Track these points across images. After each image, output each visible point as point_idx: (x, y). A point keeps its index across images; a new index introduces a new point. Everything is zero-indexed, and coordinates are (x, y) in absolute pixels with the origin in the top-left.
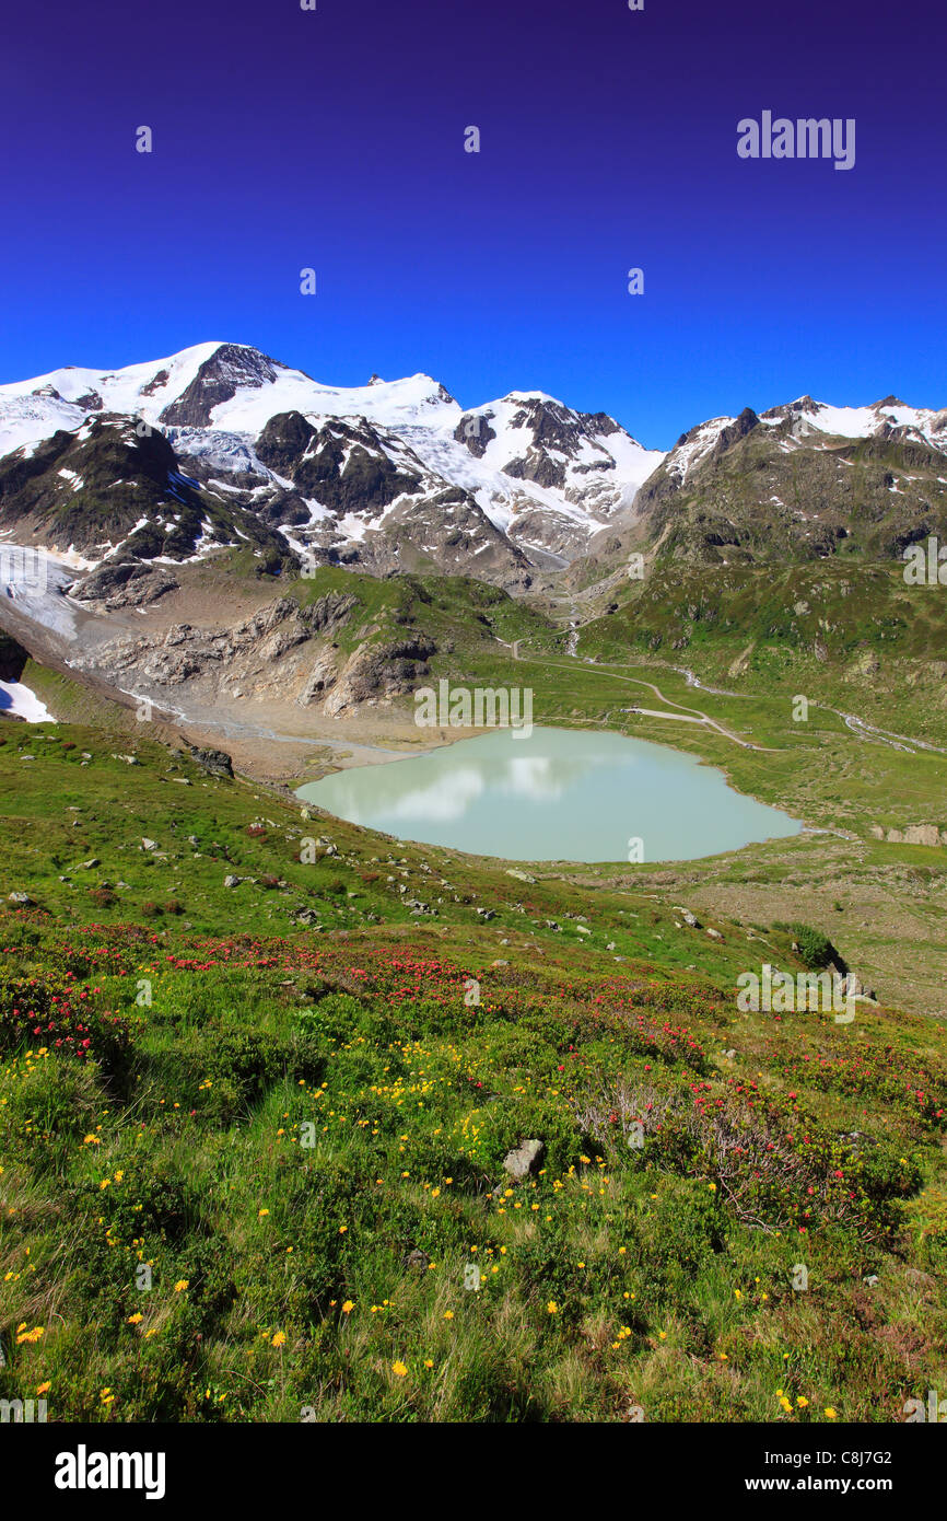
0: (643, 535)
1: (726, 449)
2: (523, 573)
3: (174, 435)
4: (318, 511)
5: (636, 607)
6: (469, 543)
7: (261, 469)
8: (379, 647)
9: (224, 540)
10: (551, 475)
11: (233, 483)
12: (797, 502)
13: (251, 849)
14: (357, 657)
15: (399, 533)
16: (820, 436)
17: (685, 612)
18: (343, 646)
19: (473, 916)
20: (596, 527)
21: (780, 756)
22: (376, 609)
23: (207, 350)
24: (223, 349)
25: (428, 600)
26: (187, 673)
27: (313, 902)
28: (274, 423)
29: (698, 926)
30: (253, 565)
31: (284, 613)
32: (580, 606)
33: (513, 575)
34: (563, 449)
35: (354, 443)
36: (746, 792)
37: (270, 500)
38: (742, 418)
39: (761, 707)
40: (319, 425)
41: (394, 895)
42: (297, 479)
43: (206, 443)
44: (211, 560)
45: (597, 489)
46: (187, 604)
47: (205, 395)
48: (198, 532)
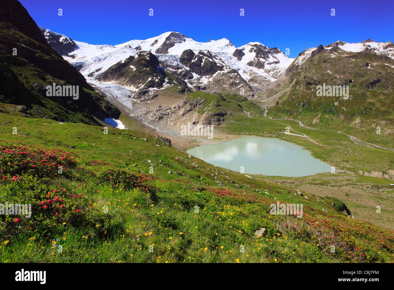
0: (287, 82)
1: (313, 57)
2: (252, 93)
3: (159, 56)
4: (195, 76)
5: (285, 103)
6: (236, 85)
7: (181, 65)
8: (211, 113)
9: (170, 84)
10: (260, 65)
11: (173, 69)
12: (336, 72)
13: (175, 164)
14: (204, 115)
15: (217, 82)
16: (344, 52)
17: (299, 105)
18: (201, 112)
19: (235, 187)
20: (273, 80)
21: (328, 148)
22: (210, 102)
23: (168, 34)
24: (172, 33)
25: (224, 100)
26: (160, 119)
27: (191, 179)
28: (184, 52)
29: (302, 195)
30: (178, 90)
31: (185, 103)
32: (268, 102)
33: (249, 93)
34: (264, 58)
35: (206, 57)
36: (317, 158)
37: (183, 73)
38: (319, 48)
39: (323, 133)
40: (196, 53)
41: (213, 179)
42: (190, 67)
43: (167, 58)
44: (167, 89)
45: (274, 69)
46: (161, 100)
47: (168, 45)
48: (164, 81)
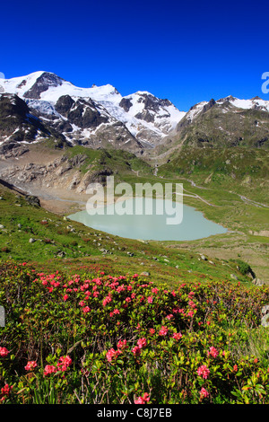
0: (179, 138)
1: (205, 111)
2: (140, 150)
3: (28, 101)
4: (75, 128)
5: (176, 161)
6: (123, 139)
7: (57, 114)
8: (94, 171)
9: (44, 136)
10: (150, 119)
11: (48, 118)
12: (227, 129)
14: (87, 175)
15: (101, 136)
16: (235, 108)
17: (191, 163)
18: (82, 171)
19: (126, 255)
20: (164, 135)
21: (221, 208)
22: (93, 160)
23: (39, 74)
24: (43, 74)
25: (110, 157)
26: (32, 179)
28: (61, 98)
30: (54, 145)
31: (63, 160)
32: (159, 160)
33: (137, 150)
34: (154, 110)
35: (87, 106)
36: (210, 219)
37: (60, 124)
38: (210, 102)
39: (215, 193)
40: (76, 100)
41: (96, 247)
42: (69, 117)
43: (39, 104)
44: (41, 143)
45: (165, 123)
46: (33, 157)
47: (39, 88)
48: (36, 134)
